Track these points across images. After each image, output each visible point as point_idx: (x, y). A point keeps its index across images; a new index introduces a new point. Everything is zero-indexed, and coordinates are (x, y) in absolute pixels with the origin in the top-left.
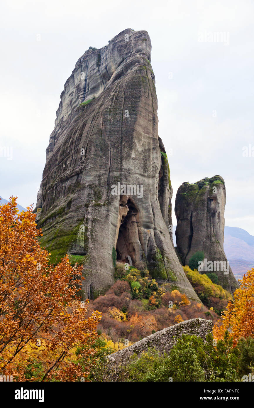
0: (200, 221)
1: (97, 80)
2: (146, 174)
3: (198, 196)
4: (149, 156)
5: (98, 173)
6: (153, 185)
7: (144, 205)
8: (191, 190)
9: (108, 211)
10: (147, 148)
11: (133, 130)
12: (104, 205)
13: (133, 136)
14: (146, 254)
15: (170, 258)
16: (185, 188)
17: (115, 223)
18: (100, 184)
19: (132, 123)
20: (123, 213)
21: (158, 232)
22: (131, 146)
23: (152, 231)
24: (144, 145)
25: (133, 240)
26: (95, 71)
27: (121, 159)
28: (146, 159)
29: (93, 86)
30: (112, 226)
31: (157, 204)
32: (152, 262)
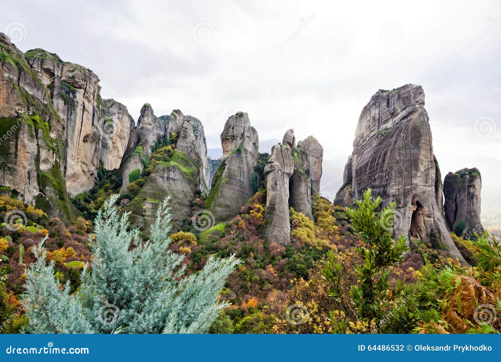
0: (462, 201)
1: (387, 116)
2: (427, 185)
3: (461, 184)
4: (429, 173)
5: (398, 187)
6: (432, 191)
7: (426, 204)
8: (455, 178)
9: (405, 210)
10: (427, 168)
11: (418, 159)
12: (403, 207)
13: (418, 163)
14: (429, 234)
15: (445, 235)
16: (450, 177)
17: (409, 216)
18: (399, 194)
19: (417, 155)
20: (413, 209)
21: (436, 219)
22: (417, 169)
23: (432, 219)
24: (425, 167)
25: (420, 225)
26: (386, 110)
27: (411, 178)
28: (427, 175)
29: (385, 120)
30: (407, 218)
31: (435, 202)
32: (433, 238)
